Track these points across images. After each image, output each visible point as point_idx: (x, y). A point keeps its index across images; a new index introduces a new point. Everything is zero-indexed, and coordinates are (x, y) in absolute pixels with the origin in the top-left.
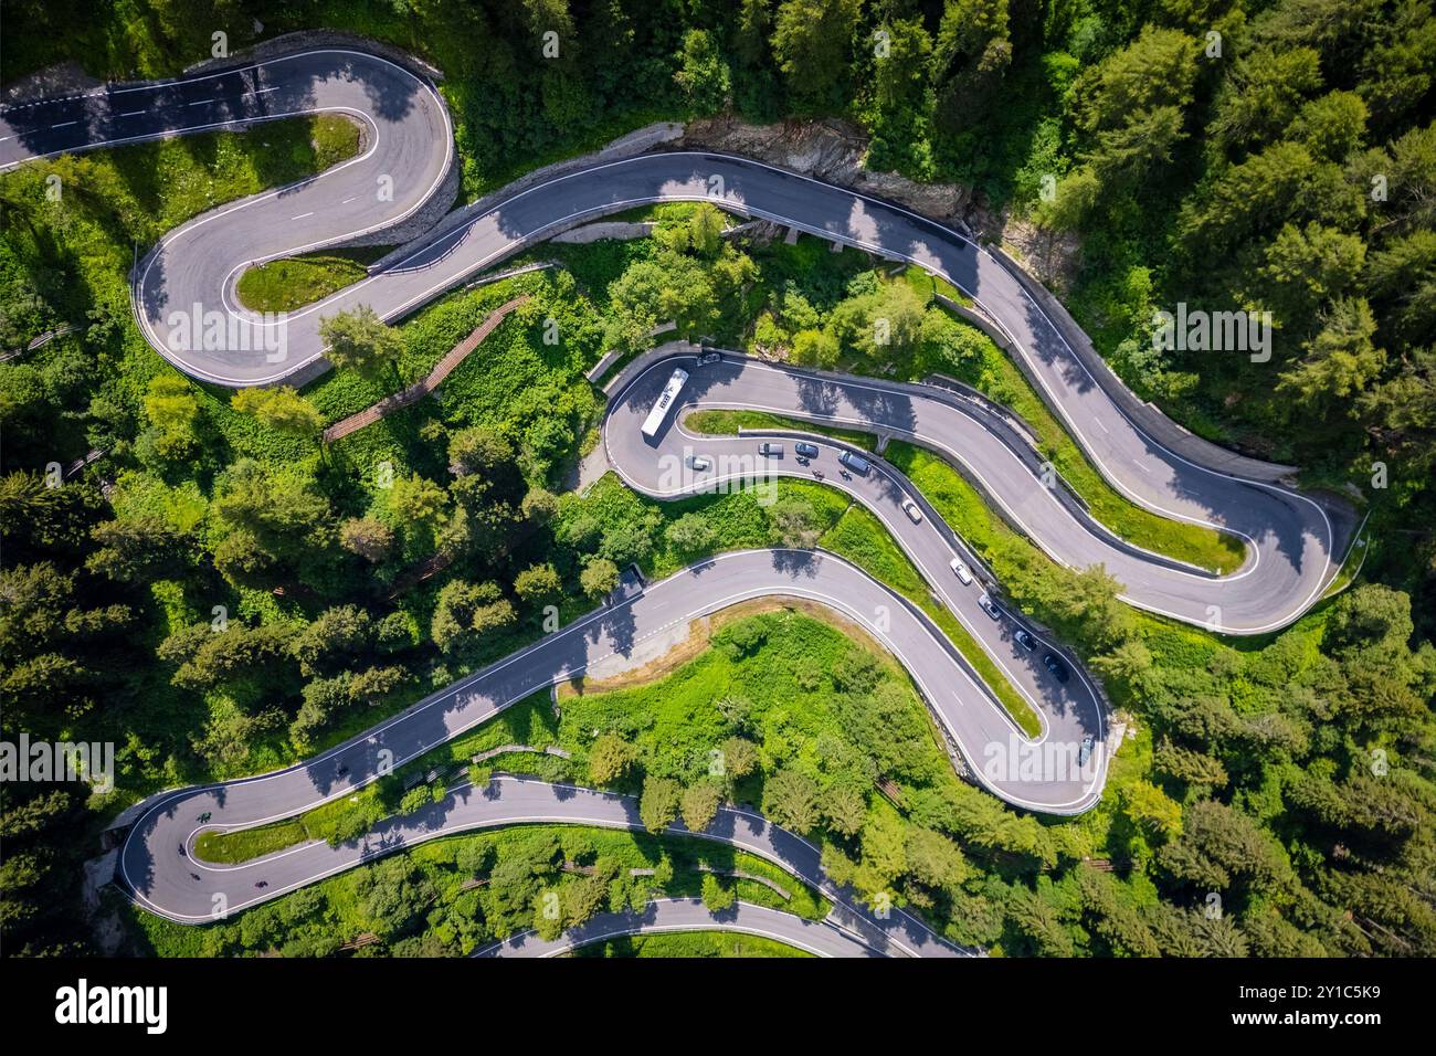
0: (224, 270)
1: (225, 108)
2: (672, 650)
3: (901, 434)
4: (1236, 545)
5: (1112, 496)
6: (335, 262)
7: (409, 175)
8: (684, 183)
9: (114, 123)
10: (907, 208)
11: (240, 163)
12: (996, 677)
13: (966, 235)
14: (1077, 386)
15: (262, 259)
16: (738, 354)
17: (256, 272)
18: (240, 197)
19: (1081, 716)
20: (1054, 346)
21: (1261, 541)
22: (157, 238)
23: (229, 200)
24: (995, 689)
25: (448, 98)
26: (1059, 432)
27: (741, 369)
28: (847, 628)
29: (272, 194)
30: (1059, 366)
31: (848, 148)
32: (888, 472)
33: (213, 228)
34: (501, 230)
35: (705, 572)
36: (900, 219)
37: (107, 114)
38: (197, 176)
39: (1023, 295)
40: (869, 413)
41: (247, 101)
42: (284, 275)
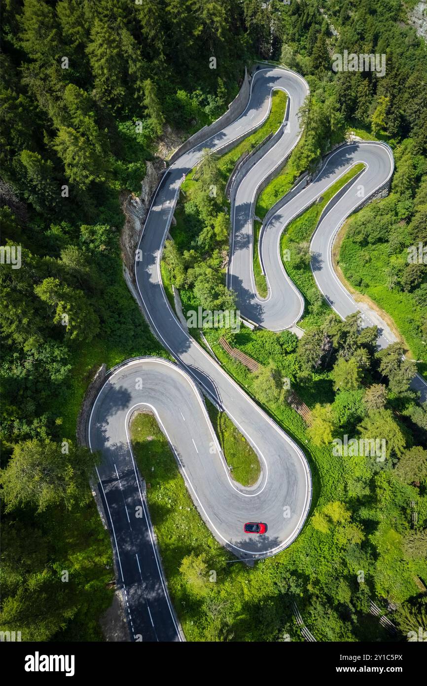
0: (236, 497)
1: (130, 500)
2: (373, 309)
3: (252, 210)
4: (275, 93)
5: (266, 126)
6: (220, 426)
7: (164, 381)
8: (151, 275)
9: (146, 579)
10: (155, 192)
11: (165, 488)
12: (345, 178)
13: (165, 172)
14: (223, 137)
15: (225, 469)
16: (227, 276)
17: (235, 472)
18: (187, 491)
19: (351, 152)
20: (208, 144)
21: (272, 87)
22: (223, 548)
23: (189, 497)
24: (350, 178)
25: (117, 364)
26: (244, 143)
27: (234, 276)
28: (340, 239)
29: (184, 471)
30: (216, 142)
31: (130, 203)
32: (268, 219)
33: (210, 507)
34: (186, 352)
35: (331, 299)
36: (160, 194)
37: (140, 585)
38: (176, 516)
39: (188, 154)
40: (246, 221)
41: (123, 486)
42: (234, 455)
